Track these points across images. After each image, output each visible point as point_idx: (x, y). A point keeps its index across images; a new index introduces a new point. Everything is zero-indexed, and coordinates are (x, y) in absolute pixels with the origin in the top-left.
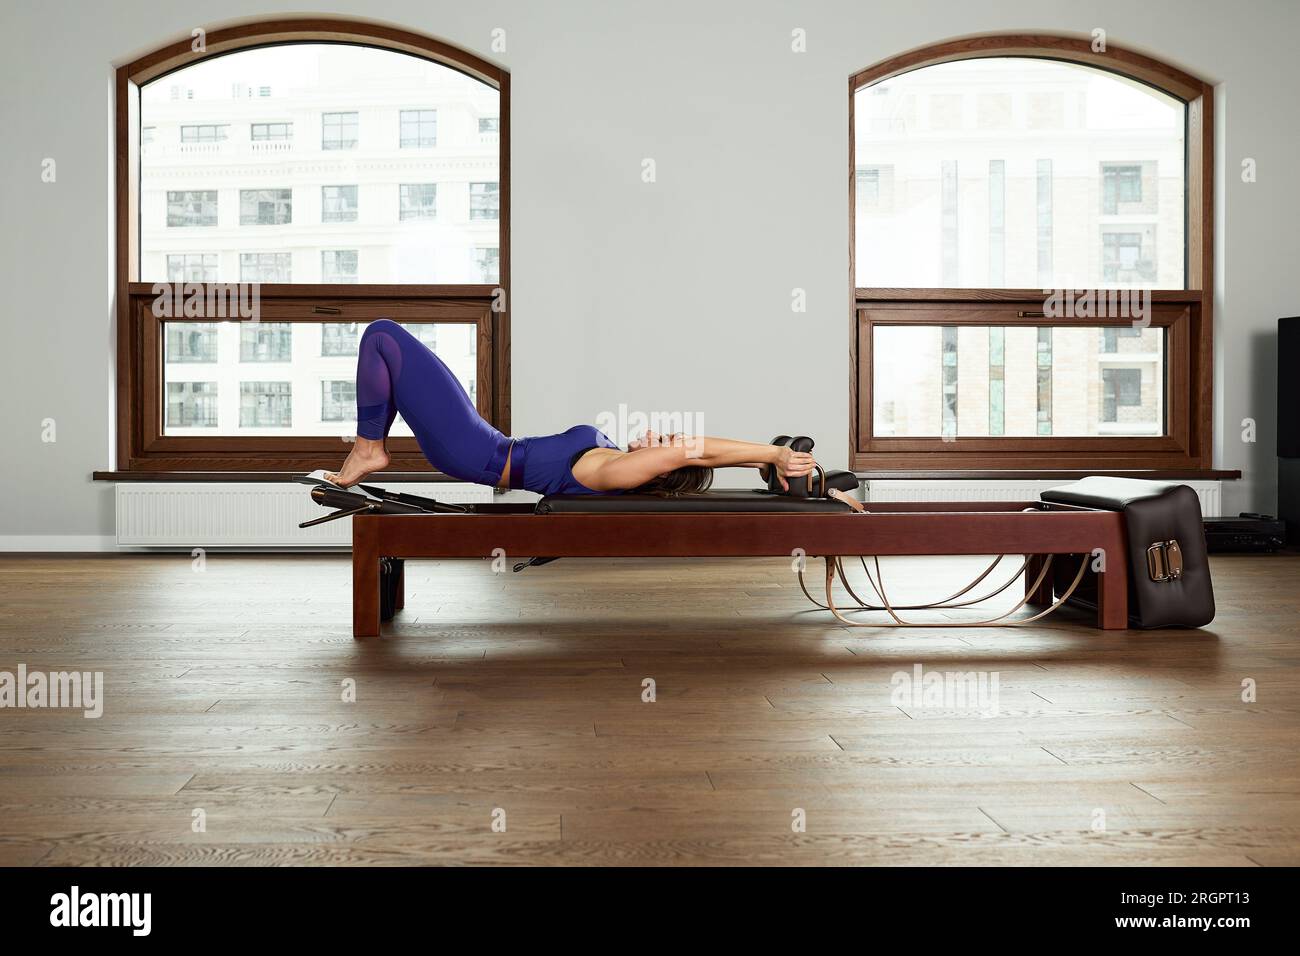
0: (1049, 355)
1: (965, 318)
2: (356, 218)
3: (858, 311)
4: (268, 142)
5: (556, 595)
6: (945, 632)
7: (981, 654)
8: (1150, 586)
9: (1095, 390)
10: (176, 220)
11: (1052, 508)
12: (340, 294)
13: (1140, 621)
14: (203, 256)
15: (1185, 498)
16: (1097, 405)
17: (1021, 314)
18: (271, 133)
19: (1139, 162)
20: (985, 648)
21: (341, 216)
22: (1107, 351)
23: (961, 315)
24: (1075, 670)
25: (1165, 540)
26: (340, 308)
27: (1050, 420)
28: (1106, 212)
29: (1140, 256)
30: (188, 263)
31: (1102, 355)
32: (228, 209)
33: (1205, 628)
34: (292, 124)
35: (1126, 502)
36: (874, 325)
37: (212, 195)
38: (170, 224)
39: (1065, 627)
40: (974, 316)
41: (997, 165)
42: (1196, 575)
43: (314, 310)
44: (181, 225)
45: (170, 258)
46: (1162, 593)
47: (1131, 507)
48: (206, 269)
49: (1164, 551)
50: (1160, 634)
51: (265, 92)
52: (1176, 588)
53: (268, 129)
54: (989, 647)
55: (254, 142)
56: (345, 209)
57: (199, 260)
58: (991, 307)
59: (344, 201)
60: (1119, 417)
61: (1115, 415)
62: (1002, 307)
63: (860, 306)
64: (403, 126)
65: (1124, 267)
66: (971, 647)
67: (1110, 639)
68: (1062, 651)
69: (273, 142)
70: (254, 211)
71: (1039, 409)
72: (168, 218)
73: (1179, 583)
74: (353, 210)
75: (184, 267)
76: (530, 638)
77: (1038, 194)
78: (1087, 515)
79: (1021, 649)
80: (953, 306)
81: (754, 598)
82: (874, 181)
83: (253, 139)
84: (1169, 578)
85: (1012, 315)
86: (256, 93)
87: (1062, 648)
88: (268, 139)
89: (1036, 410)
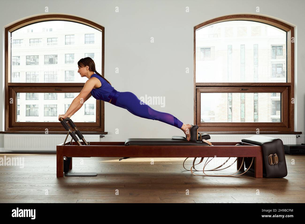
0: (257, 97)
1: (226, 91)
2: (74, 62)
3: (196, 89)
4: (52, 43)
5: (112, 166)
6: (212, 178)
7: (221, 185)
8: (269, 166)
9: (270, 106)
10: (28, 63)
11: (243, 144)
12: (61, 85)
13: (267, 175)
14: (35, 72)
15: (279, 142)
16: (270, 111)
17: (241, 89)
18: (52, 40)
19: (283, 44)
20: (222, 183)
21: (70, 62)
22: (273, 96)
23: (225, 90)
24: (245, 190)
25: (273, 154)
26: (61, 89)
27: (258, 114)
28: (273, 58)
29: (282, 70)
30: (31, 74)
31: (271, 97)
32: (41, 60)
33: (285, 178)
34: (57, 38)
35: (263, 143)
36: (201, 92)
37: (38, 56)
38: (27, 64)
39: (246, 177)
40: (228, 90)
41: (243, 46)
42: (282, 163)
43: (54, 89)
44: (30, 64)
45: (27, 73)
46: (272, 168)
47: (264, 145)
48: (36, 76)
49: (273, 157)
50: (271, 179)
51: (51, 30)
52: (276, 167)
53: (52, 39)
54: (224, 183)
55: (48, 43)
56: (71, 60)
57: (34, 73)
58: (232, 88)
59: (71, 58)
60: (276, 114)
61: (276, 113)
62: (236, 87)
63: (197, 88)
64: (86, 38)
65: (278, 73)
66: (219, 183)
67: (258, 181)
68: (243, 184)
69: (53, 43)
70: (47, 60)
71: (254, 112)
72: (26, 63)
73: (277, 165)
74: (73, 60)
75: (30, 75)
76: (102, 178)
77: (254, 53)
78: (254, 147)
79: (232, 184)
80: (223, 88)
81: (164, 167)
82: (209, 51)
83: (48, 42)
84: (274, 164)
85: (238, 90)
86: (48, 30)
87: (243, 183)
88: (52, 42)
89: (253, 112)
